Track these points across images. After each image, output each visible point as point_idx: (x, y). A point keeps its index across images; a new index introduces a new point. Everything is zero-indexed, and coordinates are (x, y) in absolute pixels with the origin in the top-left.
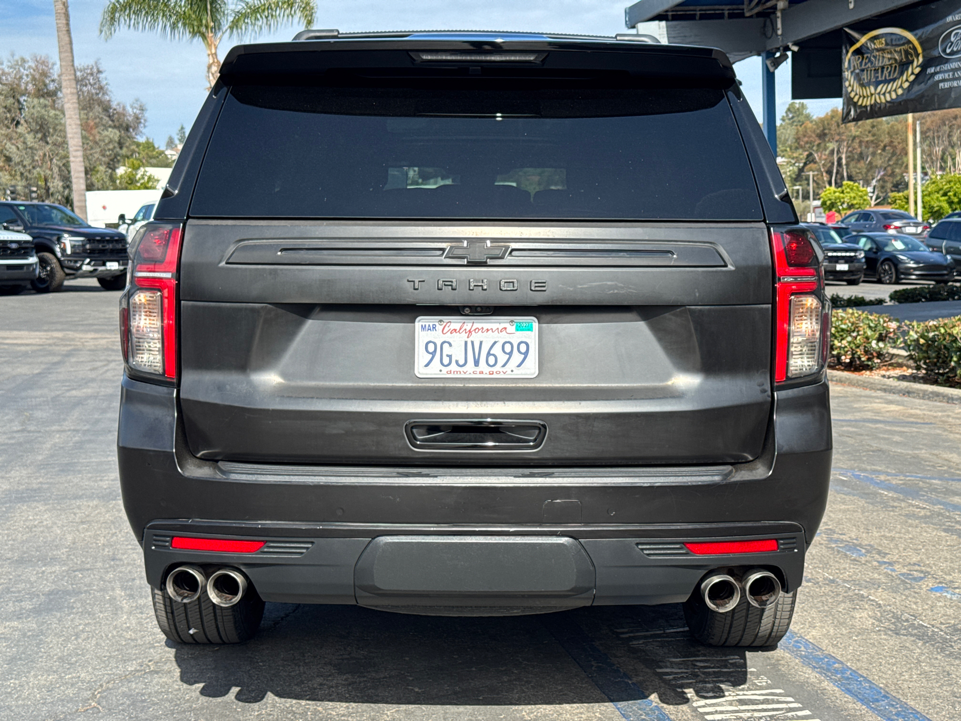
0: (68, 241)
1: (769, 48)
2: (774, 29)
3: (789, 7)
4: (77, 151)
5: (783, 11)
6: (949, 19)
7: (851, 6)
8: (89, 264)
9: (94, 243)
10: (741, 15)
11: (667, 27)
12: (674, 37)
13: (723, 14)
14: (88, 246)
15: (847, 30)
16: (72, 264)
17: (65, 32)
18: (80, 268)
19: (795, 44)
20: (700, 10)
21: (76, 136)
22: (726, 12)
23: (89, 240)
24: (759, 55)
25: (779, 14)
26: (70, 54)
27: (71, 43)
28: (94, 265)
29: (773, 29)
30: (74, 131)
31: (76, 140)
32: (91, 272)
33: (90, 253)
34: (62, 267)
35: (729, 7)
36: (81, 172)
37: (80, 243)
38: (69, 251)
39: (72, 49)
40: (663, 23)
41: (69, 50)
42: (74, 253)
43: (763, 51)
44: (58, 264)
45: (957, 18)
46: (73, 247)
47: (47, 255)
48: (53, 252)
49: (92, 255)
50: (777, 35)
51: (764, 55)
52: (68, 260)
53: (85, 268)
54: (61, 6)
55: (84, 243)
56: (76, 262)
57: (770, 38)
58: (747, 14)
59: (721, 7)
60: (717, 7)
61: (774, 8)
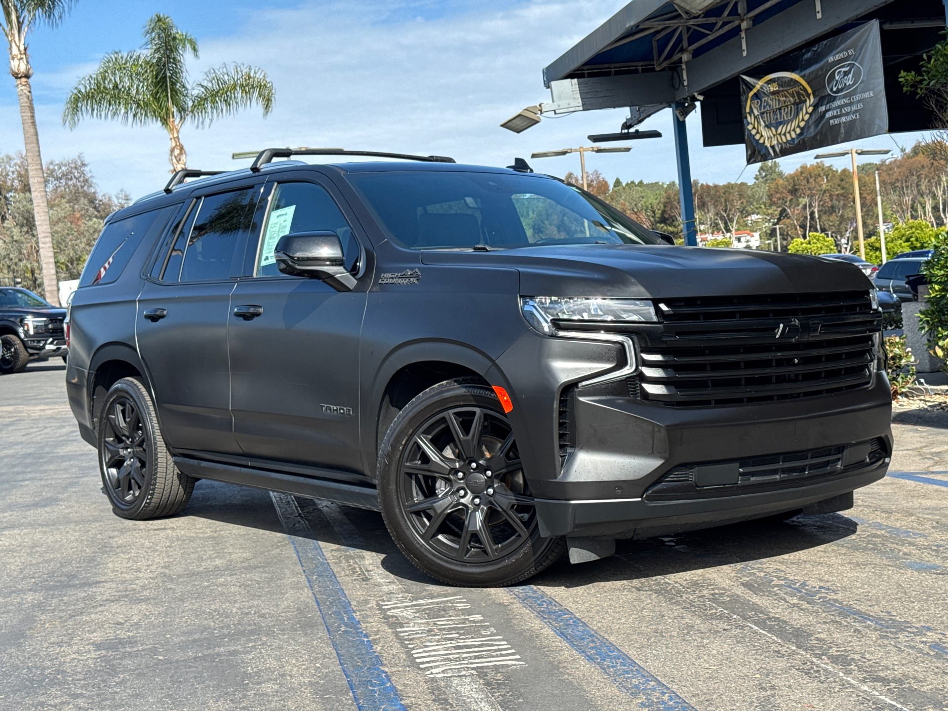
0: (31, 322)
1: (677, 99)
2: (681, 81)
3: (693, 59)
4: (46, 237)
5: (687, 63)
6: (831, 59)
7: (745, 54)
8: (51, 343)
9: (56, 322)
10: (653, 70)
11: (579, 84)
12: (586, 93)
13: (637, 69)
14: (50, 326)
15: (744, 77)
16: (35, 344)
17: (30, 124)
18: (43, 347)
19: (700, 94)
20: (614, 68)
21: (44, 223)
22: (640, 68)
23: (51, 320)
24: (670, 106)
25: (684, 66)
26: (35, 145)
27: (36, 134)
28: (57, 344)
30: (43, 218)
31: (45, 227)
32: (54, 351)
33: (52, 332)
34: (26, 347)
35: (642, 63)
36: (51, 257)
37: (43, 324)
38: (32, 332)
39: (38, 140)
40: (575, 81)
41: (35, 141)
42: (37, 334)
43: (672, 102)
44: (21, 345)
45: (837, 58)
46: (35, 328)
47: (12, 337)
48: (17, 334)
49: (55, 334)
50: (684, 86)
51: (673, 105)
52: (31, 341)
53: (48, 347)
54: (26, 100)
55: (46, 323)
56: (39, 342)
57: (678, 89)
58: (658, 69)
59: (634, 64)
60: (630, 64)
61: (680, 61)
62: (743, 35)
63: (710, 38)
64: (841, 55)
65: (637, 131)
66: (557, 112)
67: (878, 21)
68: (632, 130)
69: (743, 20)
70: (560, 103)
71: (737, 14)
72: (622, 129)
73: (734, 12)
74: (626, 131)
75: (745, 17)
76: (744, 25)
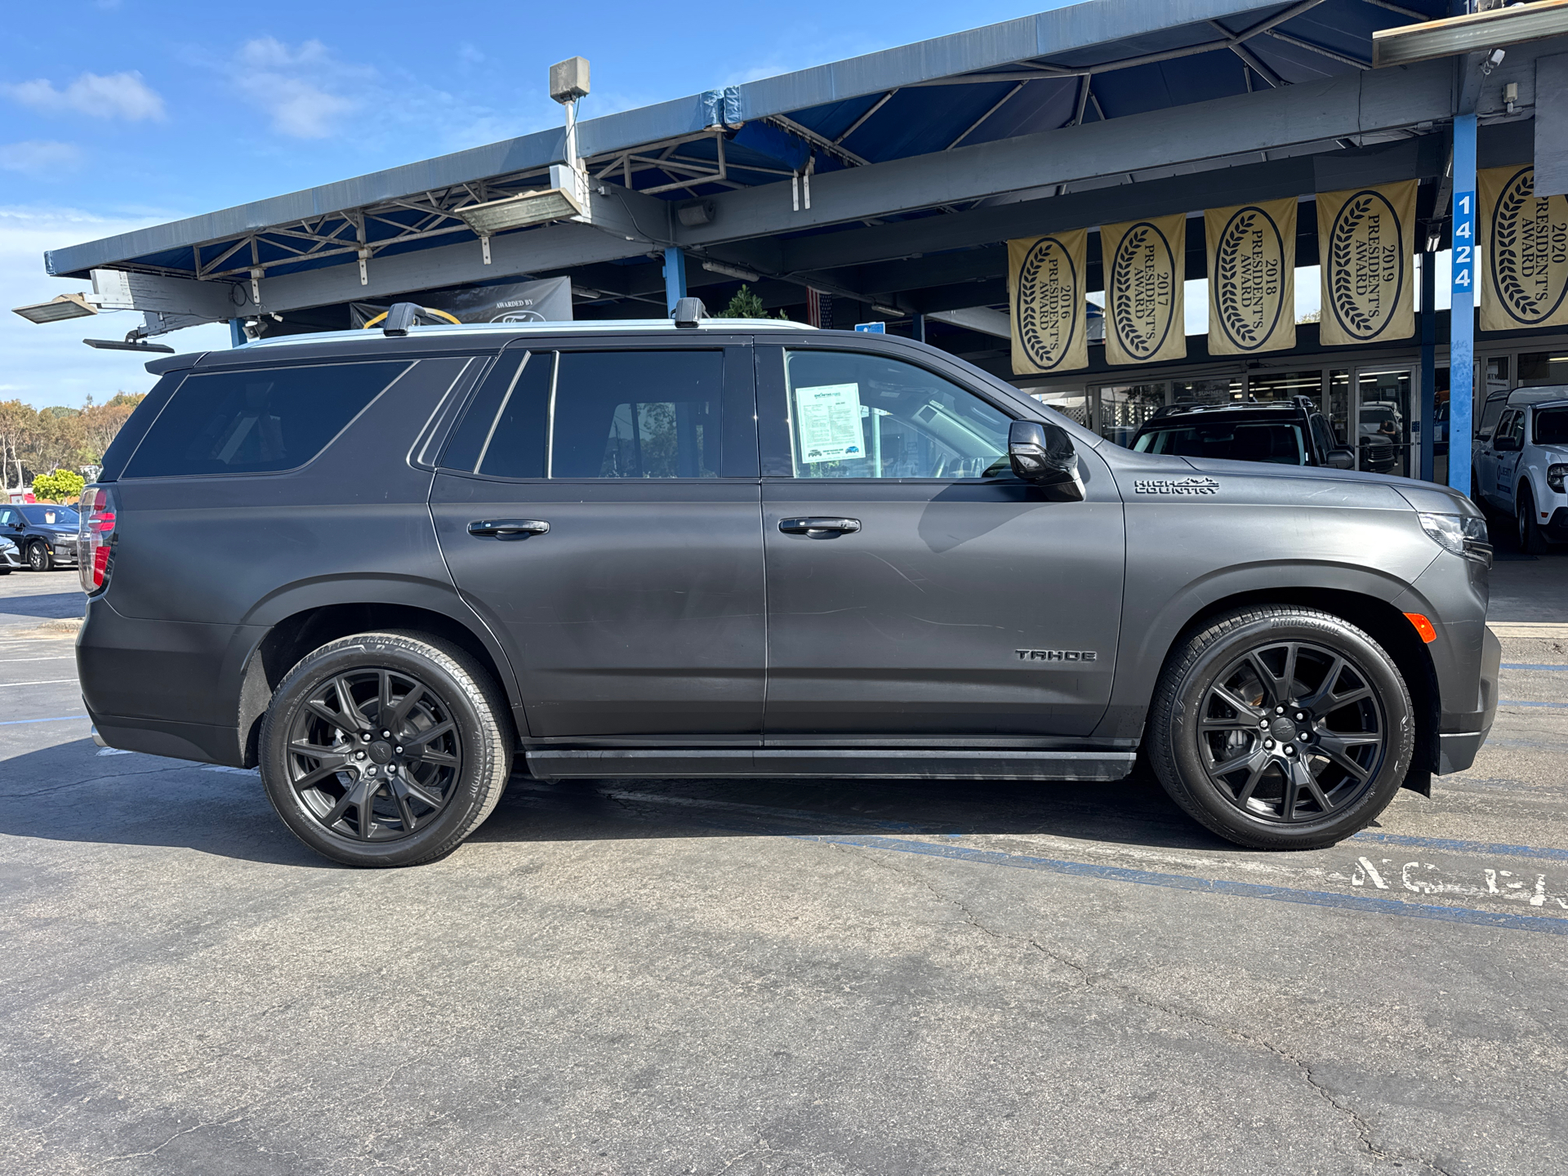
1: (238, 316)
2: (248, 296)
3: (266, 277)
5: (259, 280)
6: (500, 305)
7: (365, 282)
11: (131, 279)
12: (137, 291)
15: (359, 304)
19: (278, 314)
24: (227, 322)
25: (255, 282)
29: (246, 295)
35: (166, 269)
40: (125, 274)
43: (232, 318)
45: (510, 305)
50: (254, 304)
51: (235, 322)
57: (242, 305)
58: (202, 279)
59: (157, 268)
60: (152, 267)
61: (248, 275)
62: (363, 263)
63: (302, 258)
64: (516, 304)
65: (145, 343)
66: (103, 306)
67: (569, 279)
68: (139, 341)
69: (362, 248)
70: (107, 296)
71: (354, 239)
72: (128, 338)
73: (350, 235)
74: (131, 340)
75: (366, 246)
76: (363, 254)
